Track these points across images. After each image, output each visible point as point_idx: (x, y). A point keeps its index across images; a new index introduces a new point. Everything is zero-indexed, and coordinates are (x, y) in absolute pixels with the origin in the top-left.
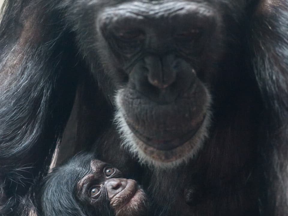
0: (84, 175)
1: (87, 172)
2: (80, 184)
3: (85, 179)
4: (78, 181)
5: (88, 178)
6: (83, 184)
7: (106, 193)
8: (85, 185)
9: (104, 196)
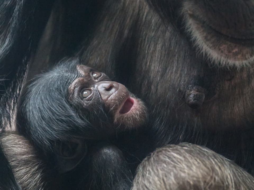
0: (73, 80)
1: (77, 77)
2: (71, 88)
3: (76, 83)
4: (69, 86)
5: (79, 82)
6: (74, 88)
7: (99, 95)
8: (77, 89)
9: (98, 98)
